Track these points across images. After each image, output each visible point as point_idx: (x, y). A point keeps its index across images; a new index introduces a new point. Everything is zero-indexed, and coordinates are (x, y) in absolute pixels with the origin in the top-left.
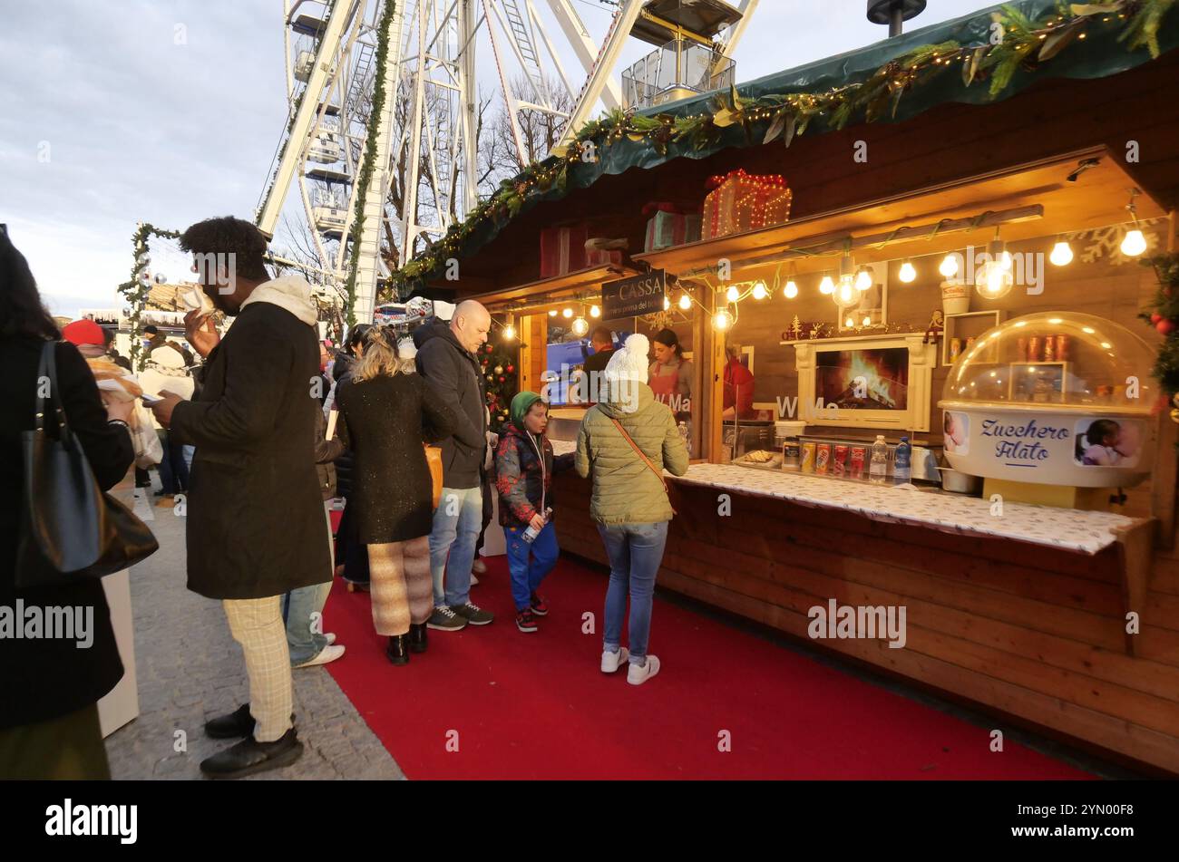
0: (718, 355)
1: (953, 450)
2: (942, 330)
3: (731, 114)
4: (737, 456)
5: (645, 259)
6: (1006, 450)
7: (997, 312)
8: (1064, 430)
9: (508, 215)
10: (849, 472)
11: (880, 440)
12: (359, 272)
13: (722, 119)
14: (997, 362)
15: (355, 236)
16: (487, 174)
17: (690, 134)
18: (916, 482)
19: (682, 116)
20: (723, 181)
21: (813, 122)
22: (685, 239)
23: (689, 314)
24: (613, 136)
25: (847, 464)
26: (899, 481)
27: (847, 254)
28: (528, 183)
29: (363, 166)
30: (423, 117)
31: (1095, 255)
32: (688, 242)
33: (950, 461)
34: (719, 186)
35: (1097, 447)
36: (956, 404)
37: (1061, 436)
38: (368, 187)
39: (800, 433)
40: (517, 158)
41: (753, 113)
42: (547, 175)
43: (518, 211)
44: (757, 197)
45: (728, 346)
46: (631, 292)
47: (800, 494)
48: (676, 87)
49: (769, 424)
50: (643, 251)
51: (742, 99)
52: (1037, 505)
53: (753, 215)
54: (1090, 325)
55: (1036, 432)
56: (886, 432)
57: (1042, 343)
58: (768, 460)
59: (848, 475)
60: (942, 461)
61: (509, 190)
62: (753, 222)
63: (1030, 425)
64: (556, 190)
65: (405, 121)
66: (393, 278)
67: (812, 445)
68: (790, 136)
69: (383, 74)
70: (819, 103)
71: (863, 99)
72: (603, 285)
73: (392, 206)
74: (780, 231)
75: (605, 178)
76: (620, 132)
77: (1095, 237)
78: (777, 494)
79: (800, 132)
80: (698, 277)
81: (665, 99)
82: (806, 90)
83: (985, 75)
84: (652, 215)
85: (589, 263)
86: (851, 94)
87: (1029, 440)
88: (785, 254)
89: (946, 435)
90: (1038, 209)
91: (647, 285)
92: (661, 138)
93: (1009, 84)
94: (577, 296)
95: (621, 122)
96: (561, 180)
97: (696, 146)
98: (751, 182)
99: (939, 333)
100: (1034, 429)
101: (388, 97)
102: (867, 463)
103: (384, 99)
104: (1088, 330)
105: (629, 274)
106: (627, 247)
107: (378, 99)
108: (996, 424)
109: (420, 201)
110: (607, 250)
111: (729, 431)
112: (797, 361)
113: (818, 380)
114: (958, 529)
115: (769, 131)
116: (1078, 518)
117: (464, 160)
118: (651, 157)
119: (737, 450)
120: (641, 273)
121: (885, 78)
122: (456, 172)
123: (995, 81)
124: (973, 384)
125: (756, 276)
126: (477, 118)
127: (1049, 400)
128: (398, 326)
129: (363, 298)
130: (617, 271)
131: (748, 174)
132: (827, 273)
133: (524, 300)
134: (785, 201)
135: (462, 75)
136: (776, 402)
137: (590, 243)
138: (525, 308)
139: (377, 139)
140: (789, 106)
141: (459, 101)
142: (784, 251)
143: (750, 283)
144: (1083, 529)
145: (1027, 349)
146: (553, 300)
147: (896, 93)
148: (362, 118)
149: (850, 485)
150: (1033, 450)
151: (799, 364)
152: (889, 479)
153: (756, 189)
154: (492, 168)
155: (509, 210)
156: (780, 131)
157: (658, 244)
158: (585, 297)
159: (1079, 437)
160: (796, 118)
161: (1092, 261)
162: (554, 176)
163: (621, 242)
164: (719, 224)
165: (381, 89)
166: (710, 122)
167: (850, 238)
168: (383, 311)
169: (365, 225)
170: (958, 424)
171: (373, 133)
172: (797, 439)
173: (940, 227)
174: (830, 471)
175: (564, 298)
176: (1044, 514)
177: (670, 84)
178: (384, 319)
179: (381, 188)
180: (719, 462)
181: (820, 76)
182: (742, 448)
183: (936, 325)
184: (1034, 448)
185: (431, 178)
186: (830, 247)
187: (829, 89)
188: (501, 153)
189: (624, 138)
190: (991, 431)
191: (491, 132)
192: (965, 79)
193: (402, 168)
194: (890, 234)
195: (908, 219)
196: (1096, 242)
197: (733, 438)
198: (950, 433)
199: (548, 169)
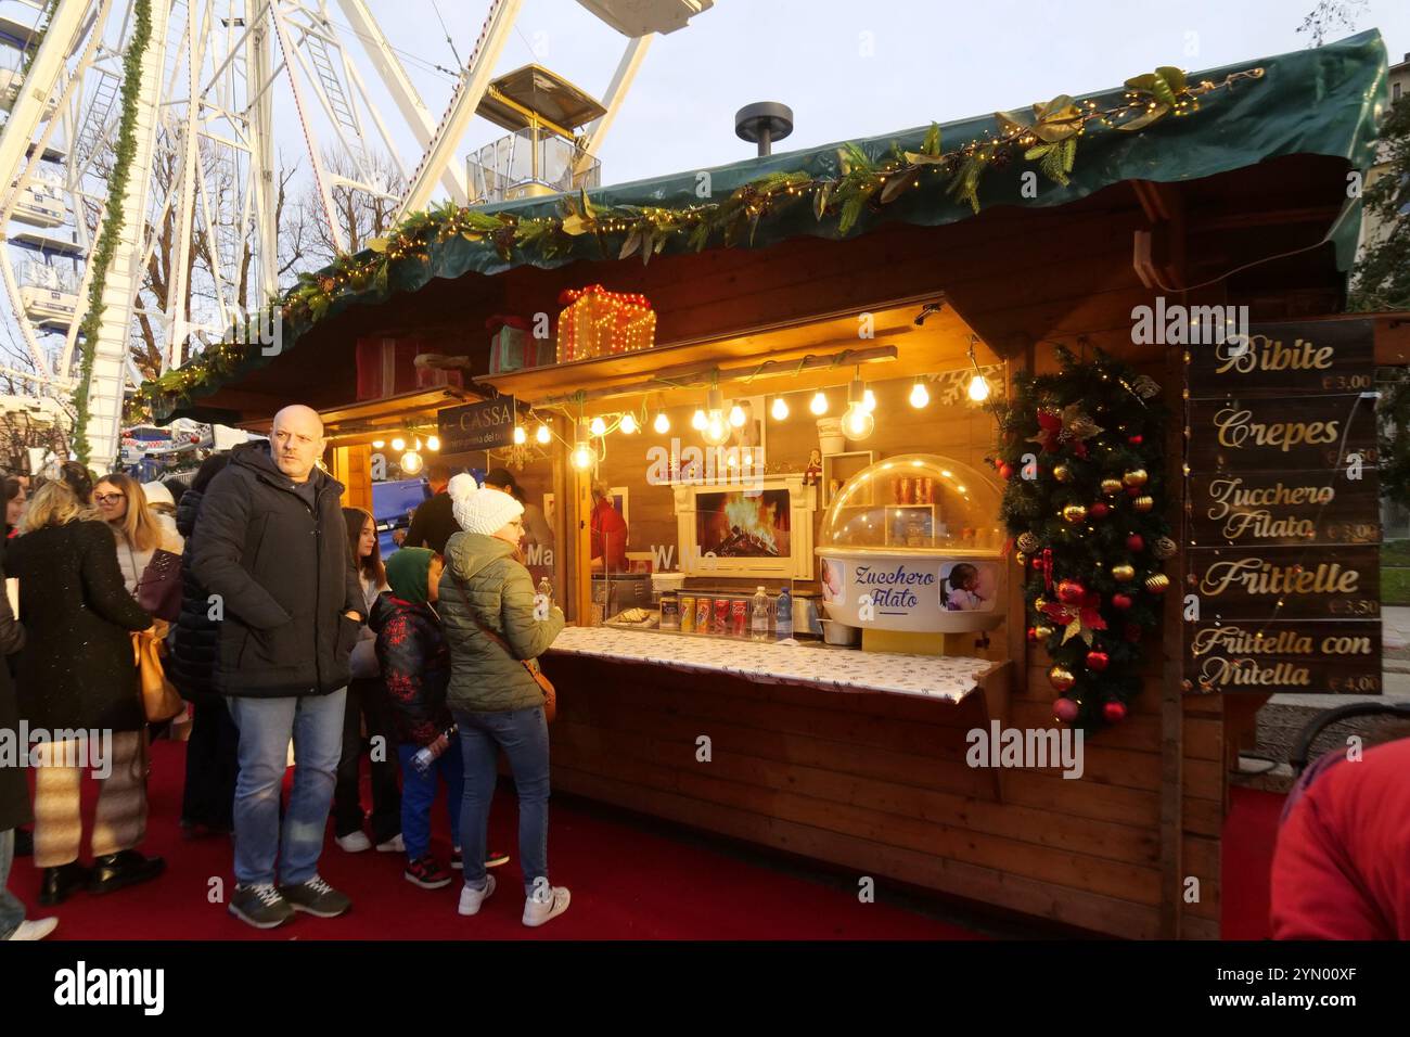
0: (584, 498)
1: (831, 600)
2: (820, 470)
3: (582, 221)
4: (609, 616)
5: (490, 382)
6: (879, 598)
7: (871, 452)
8: (929, 575)
9: (311, 317)
10: (730, 629)
11: (761, 591)
12: (95, 381)
13: (572, 226)
14: (872, 505)
15: (89, 331)
16: (292, 262)
17: (537, 240)
18: (798, 636)
19: (528, 217)
20: (579, 296)
21: (672, 241)
22: (538, 359)
23: (549, 448)
24: (445, 232)
25: (729, 621)
26: (781, 636)
27: (715, 387)
28: (337, 281)
29: (102, 236)
30: (197, 181)
31: (953, 397)
32: (541, 364)
33: (830, 613)
34: (574, 301)
35: (959, 592)
36: (832, 550)
37: (927, 581)
38: (110, 265)
39: (679, 587)
40: (333, 246)
41: (607, 224)
42: (363, 272)
43: (323, 315)
44: (617, 317)
45: (594, 487)
46: (474, 422)
47: (677, 658)
48: (533, 182)
49: (645, 578)
50: (488, 373)
51: (594, 207)
52: (912, 655)
53: (613, 338)
54: (949, 469)
55: (905, 578)
56: (766, 582)
57: (912, 485)
58: (644, 620)
59: (730, 632)
60: (822, 612)
61: (310, 287)
62: (614, 346)
63: (900, 571)
64: (374, 292)
65: (170, 182)
66: (144, 392)
67: (691, 600)
68: (647, 254)
69: (133, 117)
70: (676, 221)
71: (721, 222)
72: (439, 412)
73: (151, 294)
74: (643, 358)
75: (437, 282)
76: (454, 229)
77: (952, 381)
78: (651, 659)
79: (658, 250)
80: (554, 406)
81: (520, 195)
82: (663, 204)
83: (834, 210)
84: (497, 329)
85: (420, 384)
86: (709, 214)
87: (899, 587)
88: (650, 384)
89: (823, 583)
90: (892, 350)
91: (494, 414)
92: (503, 240)
93: (856, 222)
94: (406, 424)
95: (455, 216)
96: (381, 279)
97: (545, 254)
98: (611, 300)
99: (818, 474)
100: (903, 575)
101: (141, 149)
102: (749, 620)
103: (133, 150)
104: (946, 474)
105: (472, 399)
106: (468, 366)
107: (125, 149)
108: (869, 571)
109: (194, 288)
110: (443, 369)
111: (599, 588)
112: (676, 504)
113: (699, 526)
114: (836, 685)
115: (626, 245)
116: (946, 666)
117: (258, 242)
118: (492, 262)
119: (609, 609)
120: (487, 399)
121: (740, 202)
122: (248, 256)
123: (844, 218)
124: (846, 529)
125: (624, 407)
126: (278, 190)
127: (921, 545)
128: (161, 456)
129: (101, 417)
130: (455, 395)
131: (606, 291)
132: (699, 407)
133: (336, 427)
134: (649, 325)
135: (253, 132)
136: (650, 551)
137: (421, 360)
138: (337, 437)
139: (123, 202)
140: (645, 219)
141: (250, 165)
142: (649, 381)
143: (618, 414)
144: (950, 677)
145: (899, 490)
146: (376, 428)
147: (753, 219)
148: (102, 171)
149: (732, 643)
150: (903, 597)
151: (678, 507)
152: (773, 635)
153: (618, 310)
154: (298, 255)
155: (312, 312)
156: (637, 246)
157: (505, 366)
158: (417, 425)
159: (943, 582)
160: (653, 235)
161: (951, 403)
162: (371, 273)
163: (461, 360)
164: (576, 345)
165: (130, 137)
166: (559, 228)
167: (716, 369)
168: (134, 435)
169: (104, 317)
170: (834, 572)
171: (117, 193)
172: (674, 594)
173: (805, 363)
174: (712, 629)
175: (390, 426)
176: (916, 663)
177: (525, 178)
178: (138, 447)
179: (131, 268)
180: (589, 625)
181: (677, 191)
182: (615, 607)
183: (814, 465)
184: (904, 594)
185: (209, 261)
186: (697, 378)
187: (686, 207)
188: (311, 237)
189: (459, 236)
190: (864, 578)
191: (298, 209)
192: (816, 212)
193: (165, 242)
194: (755, 367)
195: (773, 352)
196: (952, 385)
197: (605, 596)
198: (826, 582)
199: (363, 265)
